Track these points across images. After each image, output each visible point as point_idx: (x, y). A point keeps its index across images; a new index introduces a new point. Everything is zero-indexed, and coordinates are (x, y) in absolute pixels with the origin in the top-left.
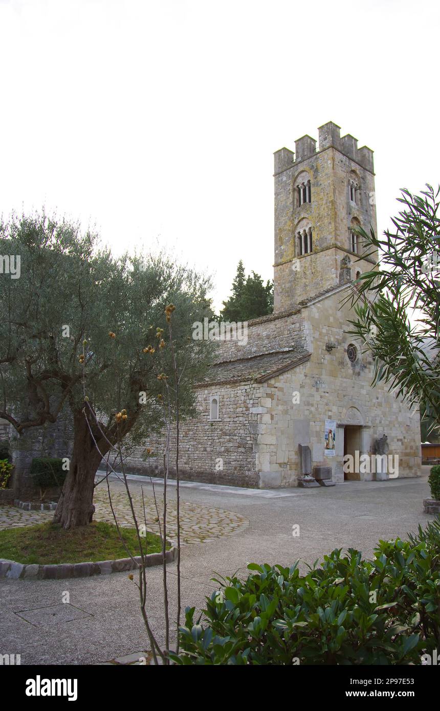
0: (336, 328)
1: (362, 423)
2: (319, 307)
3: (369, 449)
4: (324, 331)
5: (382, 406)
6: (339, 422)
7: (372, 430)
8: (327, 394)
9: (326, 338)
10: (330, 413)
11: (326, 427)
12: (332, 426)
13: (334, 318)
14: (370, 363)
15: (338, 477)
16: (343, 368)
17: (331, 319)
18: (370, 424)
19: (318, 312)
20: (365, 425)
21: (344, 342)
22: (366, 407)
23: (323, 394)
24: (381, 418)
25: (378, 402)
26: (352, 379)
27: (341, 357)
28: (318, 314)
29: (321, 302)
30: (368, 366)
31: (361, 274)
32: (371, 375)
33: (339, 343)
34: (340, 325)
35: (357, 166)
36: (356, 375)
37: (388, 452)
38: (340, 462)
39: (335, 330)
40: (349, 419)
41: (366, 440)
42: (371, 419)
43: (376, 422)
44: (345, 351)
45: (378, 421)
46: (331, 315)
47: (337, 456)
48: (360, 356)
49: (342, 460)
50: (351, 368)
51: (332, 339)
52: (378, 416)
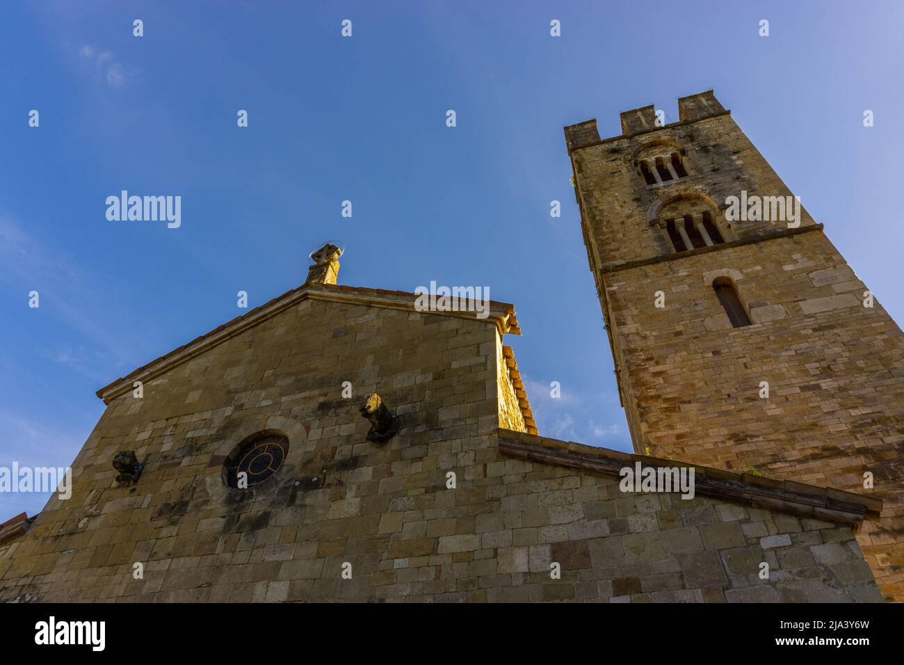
0: (202, 411)
4: (144, 435)
13: (207, 390)
14: (349, 463)
17: (193, 397)
19: (143, 400)
21: (222, 439)
27: (182, 489)
28: (141, 403)
29: (169, 373)
30: (331, 478)
31: (736, 276)
32: (350, 505)
33: (193, 447)
34: (230, 396)
35: (660, 133)
36: (239, 531)
39: (196, 418)
44: (215, 461)
46: (196, 388)
48: (293, 456)
50: (225, 511)
51: (166, 447)
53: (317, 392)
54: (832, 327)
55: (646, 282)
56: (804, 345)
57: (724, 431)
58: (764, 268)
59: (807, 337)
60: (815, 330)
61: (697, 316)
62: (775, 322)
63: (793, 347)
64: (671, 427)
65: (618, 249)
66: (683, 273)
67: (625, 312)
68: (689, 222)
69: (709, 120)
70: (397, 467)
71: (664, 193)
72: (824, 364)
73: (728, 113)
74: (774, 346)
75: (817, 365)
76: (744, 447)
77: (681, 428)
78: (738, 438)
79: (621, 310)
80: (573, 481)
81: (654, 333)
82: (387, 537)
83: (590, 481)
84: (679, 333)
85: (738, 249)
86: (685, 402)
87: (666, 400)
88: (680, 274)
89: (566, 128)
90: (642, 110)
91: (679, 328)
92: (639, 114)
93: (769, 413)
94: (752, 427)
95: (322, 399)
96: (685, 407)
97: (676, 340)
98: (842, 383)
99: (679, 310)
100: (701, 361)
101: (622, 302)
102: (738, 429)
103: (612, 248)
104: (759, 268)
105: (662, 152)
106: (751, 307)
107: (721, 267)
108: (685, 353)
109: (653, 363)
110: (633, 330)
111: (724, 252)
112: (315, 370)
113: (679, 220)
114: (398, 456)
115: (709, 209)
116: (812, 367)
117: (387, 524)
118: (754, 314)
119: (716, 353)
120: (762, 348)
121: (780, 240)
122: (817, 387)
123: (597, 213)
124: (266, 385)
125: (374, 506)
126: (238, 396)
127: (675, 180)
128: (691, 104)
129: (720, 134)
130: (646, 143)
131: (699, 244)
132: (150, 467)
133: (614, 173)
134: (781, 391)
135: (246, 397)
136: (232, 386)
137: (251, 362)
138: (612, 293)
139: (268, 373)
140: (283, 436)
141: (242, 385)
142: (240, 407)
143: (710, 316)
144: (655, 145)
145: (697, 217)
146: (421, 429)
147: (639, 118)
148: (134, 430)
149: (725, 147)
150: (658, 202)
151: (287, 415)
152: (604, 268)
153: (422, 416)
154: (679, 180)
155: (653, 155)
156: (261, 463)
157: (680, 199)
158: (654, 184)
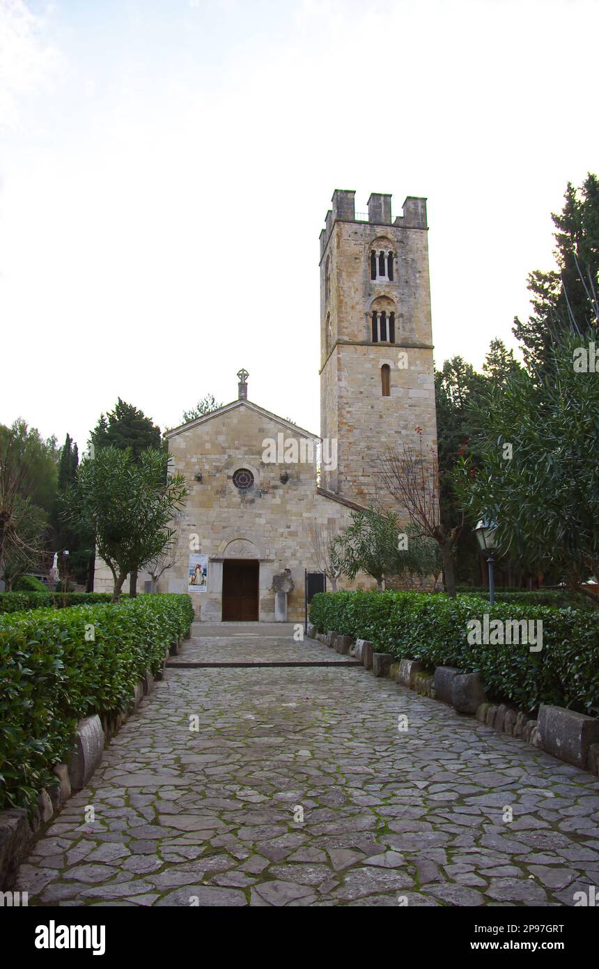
0: (215, 454)
1: (258, 557)
2: (188, 436)
3: (270, 585)
4: (194, 460)
5: (297, 536)
6: (214, 556)
7: (276, 565)
8: (193, 527)
9: (197, 467)
11: (190, 562)
12: (204, 561)
13: (213, 444)
14: (275, 487)
15: (210, 615)
16: (224, 497)
17: (208, 446)
18: (272, 557)
19: (184, 441)
20: (263, 558)
21: (228, 469)
22: (265, 538)
23: (185, 527)
24: (295, 549)
25: (289, 532)
26: (240, 508)
27: (221, 486)
28: (185, 443)
29: (190, 430)
30: (271, 491)
31: (392, 367)
32: (277, 501)
33: (218, 470)
34: (223, 450)
35: (389, 229)
36: (246, 503)
37: (292, 590)
38: (216, 599)
39: (213, 456)
40: (232, 553)
41: (265, 576)
42: (274, 551)
43: (286, 555)
44: (229, 477)
45: (288, 553)
46: (207, 442)
47: (211, 593)
48: (257, 481)
49: (220, 597)
50: (239, 496)
51: (207, 467)
52: (290, 548)
53: (258, 457)
54: (415, 406)
55: (355, 356)
56: (403, 412)
57: (365, 444)
59: (406, 408)
61: (370, 385)
62: (398, 397)
63: (400, 412)
64: (348, 438)
65: (347, 328)
67: (343, 373)
68: (384, 313)
69: (416, 230)
70: (289, 491)
71: (378, 290)
72: (406, 423)
73: (428, 229)
74: (393, 410)
75: (403, 422)
76: (370, 452)
77: (351, 440)
78: (369, 448)
79: (341, 371)
80: (334, 503)
81: (352, 390)
82: (289, 510)
83: (338, 504)
84: (361, 393)
85: (398, 349)
86: (355, 428)
87: (349, 426)
88: (371, 357)
89: (336, 191)
90: (386, 196)
91: (362, 390)
92: (382, 198)
93: (382, 440)
94: (374, 444)
95: (261, 460)
96: (355, 431)
97: (360, 396)
98: (409, 432)
99: (364, 379)
100: (365, 410)
101: (343, 367)
102: (369, 444)
103: (345, 325)
105: (386, 247)
106: (392, 386)
107: (388, 358)
108: (360, 404)
109: (348, 406)
110: (344, 386)
111: (391, 348)
112: (255, 446)
113: (379, 314)
114: (289, 488)
115: (394, 311)
116: (402, 423)
117: (289, 507)
118: (392, 390)
119: (372, 407)
120: (388, 410)
121: (416, 349)
122: (400, 432)
123: (342, 293)
124: (237, 448)
125: (285, 501)
126: (227, 450)
127: (386, 278)
128: (412, 206)
129: (417, 249)
130: (379, 235)
131: (384, 338)
132: (205, 475)
133: (356, 258)
134: (388, 432)
135: (231, 452)
136: (223, 445)
137: (228, 435)
138: (339, 359)
139: (236, 442)
140: (250, 472)
141: (227, 445)
142: (230, 456)
143: (375, 386)
144: (383, 238)
145: (388, 314)
146: (295, 480)
147: (381, 204)
148: (189, 456)
149: (416, 263)
150: (373, 297)
151: (250, 463)
152: (339, 340)
153: (295, 475)
154: (388, 279)
155: (380, 248)
156: (243, 479)
157: (384, 297)
158: (375, 279)
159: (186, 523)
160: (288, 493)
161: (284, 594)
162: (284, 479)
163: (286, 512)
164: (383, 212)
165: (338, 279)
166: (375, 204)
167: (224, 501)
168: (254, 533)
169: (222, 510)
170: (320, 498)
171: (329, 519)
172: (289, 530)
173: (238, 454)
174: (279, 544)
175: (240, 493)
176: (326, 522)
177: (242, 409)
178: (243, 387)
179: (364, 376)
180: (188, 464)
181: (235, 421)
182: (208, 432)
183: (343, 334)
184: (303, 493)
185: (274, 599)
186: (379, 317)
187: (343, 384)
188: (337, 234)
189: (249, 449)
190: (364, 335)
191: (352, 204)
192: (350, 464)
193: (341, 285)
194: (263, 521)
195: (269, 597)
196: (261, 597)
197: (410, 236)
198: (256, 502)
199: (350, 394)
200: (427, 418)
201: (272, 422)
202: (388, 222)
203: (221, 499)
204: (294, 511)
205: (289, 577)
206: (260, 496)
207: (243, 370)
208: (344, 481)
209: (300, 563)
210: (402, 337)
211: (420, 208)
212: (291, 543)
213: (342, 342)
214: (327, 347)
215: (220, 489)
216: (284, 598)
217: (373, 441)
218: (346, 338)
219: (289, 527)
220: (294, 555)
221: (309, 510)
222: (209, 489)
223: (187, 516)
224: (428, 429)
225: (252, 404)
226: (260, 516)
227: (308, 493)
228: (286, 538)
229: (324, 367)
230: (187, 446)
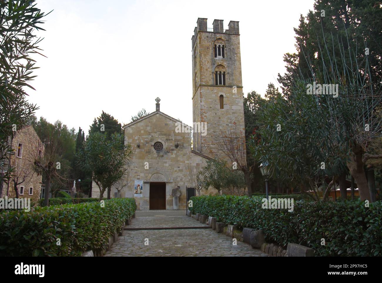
0: (145, 135)
1: (165, 181)
2: (133, 127)
3: (171, 194)
4: (136, 138)
5: (183, 171)
6: (145, 181)
7: (173, 184)
8: (136, 168)
9: (138, 141)
10: (138, 177)
11: (135, 183)
12: (141, 183)
13: (145, 131)
14: (173, 150)
15: (144, 207)
17: (142, 132)
18: (172, 181)
19: (132, 130)
20: (167, 182)
21: (151, 142)
22: (168, 173)
23: (133, 168)
24: (182, 177)
25: (179, 170)
26: (157, 159)
27: (149, 149)
29: (135, 125)
30: (171, 151)
31: (224, 96)
32: (174, 156)
33: (147, 142)
34: (149, 134)
35: (222, 35)
36: (160, 157)
37: (181, 195)
38: (146, 200)
39: (145, 136)
40: (154, 179)
41: (169, 189)
42: (172, 178)
43: (178, 180)
44: (152, 146)
45: (179, 179)
46: (142, 130)
47: (144, 197)
48: (164, 147)
49: (148, 199)
50: (156, 154)
51: (142, 141)
52: (179, 177)
53: (165, 136)
54: (235, 113)
55: (208, 91)
56: (230, 116)
57: (213, 130)
58: (230, 95)
59: (231, 114)
60: (232, 113)
61: (215, 104)
62: (227, 109)
63: (228, 116)
66: (215, 91)
68: (220, 72)
69: (234, 35)
70: (179, 151)
71: (218, 62)
73: (239, 35)
74: (225, 115)
75: (230, 120)
76: (215, 134)
78: (214, 132)
79: (202, 98)
80: (199, 157)
81: (207, 106)
82: (179, 160)
83: (201, 157)
84: (211, 107)
85: (227, 88)
89: (199, 18)
90: (221, 20)
91: (211, 106)
92: (219, 22)
93: (220, 128)
94: (217, 130)
95: (166, 138)
97: (210, 109)
98: (232, 125)
99: (212, 101)
100: (213, 115)
101: (202, 96)
103: (203, 78)
104: (229, 95)
105: (221, 43)
106: (224, 105)
107: (223, 92)
108: (211, 112)
109: (205, 113)
111: (224, 88)
112: (163, 131)
114: (179, 150)
115: (225, 71)
116: (229, 121)
117: (179, 159)
118: (224, 106)
119: (216, 114)
120: (223, 115)
122: (228, 125)
123: (202, 63)
124: (156, 133)
125: (177, 156)
126: (151, 134)
127: (221, 57)
128: (233, 25)
129: (235, 43)
130: (218, 38)
131: (220, 83)
132: (141, 145)
133: (208, 48)
134: (223, 125)
135: (153, 134)
136: (149, 131)
137: (151, 127)
138: (201, 93)
139: (155, 130)
140: (161, 143)
141: (151, 131)
142: (152, 136)
143: (217, 105)
144: (220, 39)
145: (222, 73)
146: (182, 147)
147: (219, 24)
148: (134, 136)
149: (235, 50)
150: (216, 65)
151: (161, 139)
152: (201, 84)
153: (182, 145)
154: (222, 57)
155: (219, 43)
156: (158, 146)
157: (220, 65)
158: (216, 57)
159: (133, 166)
160: (178, 152)
161: (177, 197)
162: (177, 146)
163: (178, 161)
164: (220, 27)
165: (200, 57)
166: (216, 24)
167: (150, 156)
168: (163, 170)
169: (149, 160)
170: (192, 154)
171: (197, 164)
172: (179, 169)
173: (156, 135)
174: (175, 175)
175: (157, 152)
176: (195, 165)
177: (158, 115)
178: (158, 105)
179: (212, 100)
180: (134, 140)
181: (155, 121)
182: (142, 126)
183: (202, 81)
184: (185, 152)
185: (173, 200)
186: (218, 74)
187: (203, 103)
188: (199, 38)
189: (161, 133)
190: (211, 82)
191: (206, 24)
192: (206, 139)
193: (201, 60)
194: (167, 165)
195: (170, 199)
196: (167, 199)
197: (232, 38)
198: (164, 156)
199: (206, 108)
200: (240, 119)
201: (171, 121)
202: (222, 32)
203: (149, 155)
204: (181, 160)
205: (179, 190)
206: (166, 154)
207: (158, 98)
208: (204, 147)
209: (184, 183)
210: (229, 83)
211: (236, 26)
212: (180, 174)
213: (202, 85)
214: (195, 88)
215: (148, 151)
216: (177, 200)
217: (216, 129)
218: (204, 83)
219: (179, 167)
220: (181, 180)
221: (188, 160)
222: (143, 151)
223: (133, 163)
224: (241, 123)
225: (162, 113)
226: (166, 163)
227: (187, 152)
228: (178, 172)
229: (194, 96)
230: (133, 132)
